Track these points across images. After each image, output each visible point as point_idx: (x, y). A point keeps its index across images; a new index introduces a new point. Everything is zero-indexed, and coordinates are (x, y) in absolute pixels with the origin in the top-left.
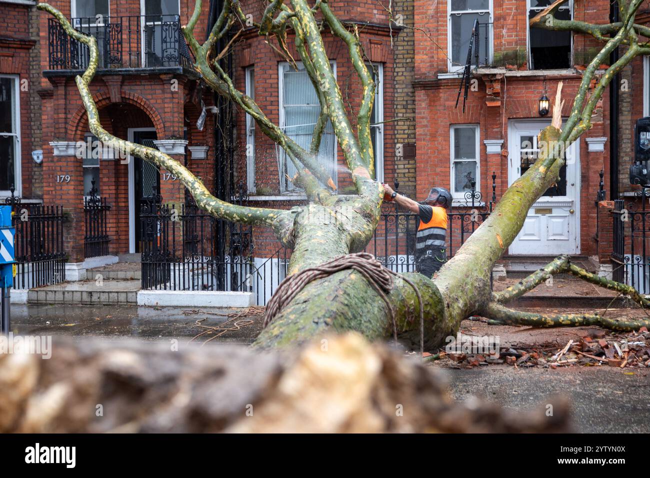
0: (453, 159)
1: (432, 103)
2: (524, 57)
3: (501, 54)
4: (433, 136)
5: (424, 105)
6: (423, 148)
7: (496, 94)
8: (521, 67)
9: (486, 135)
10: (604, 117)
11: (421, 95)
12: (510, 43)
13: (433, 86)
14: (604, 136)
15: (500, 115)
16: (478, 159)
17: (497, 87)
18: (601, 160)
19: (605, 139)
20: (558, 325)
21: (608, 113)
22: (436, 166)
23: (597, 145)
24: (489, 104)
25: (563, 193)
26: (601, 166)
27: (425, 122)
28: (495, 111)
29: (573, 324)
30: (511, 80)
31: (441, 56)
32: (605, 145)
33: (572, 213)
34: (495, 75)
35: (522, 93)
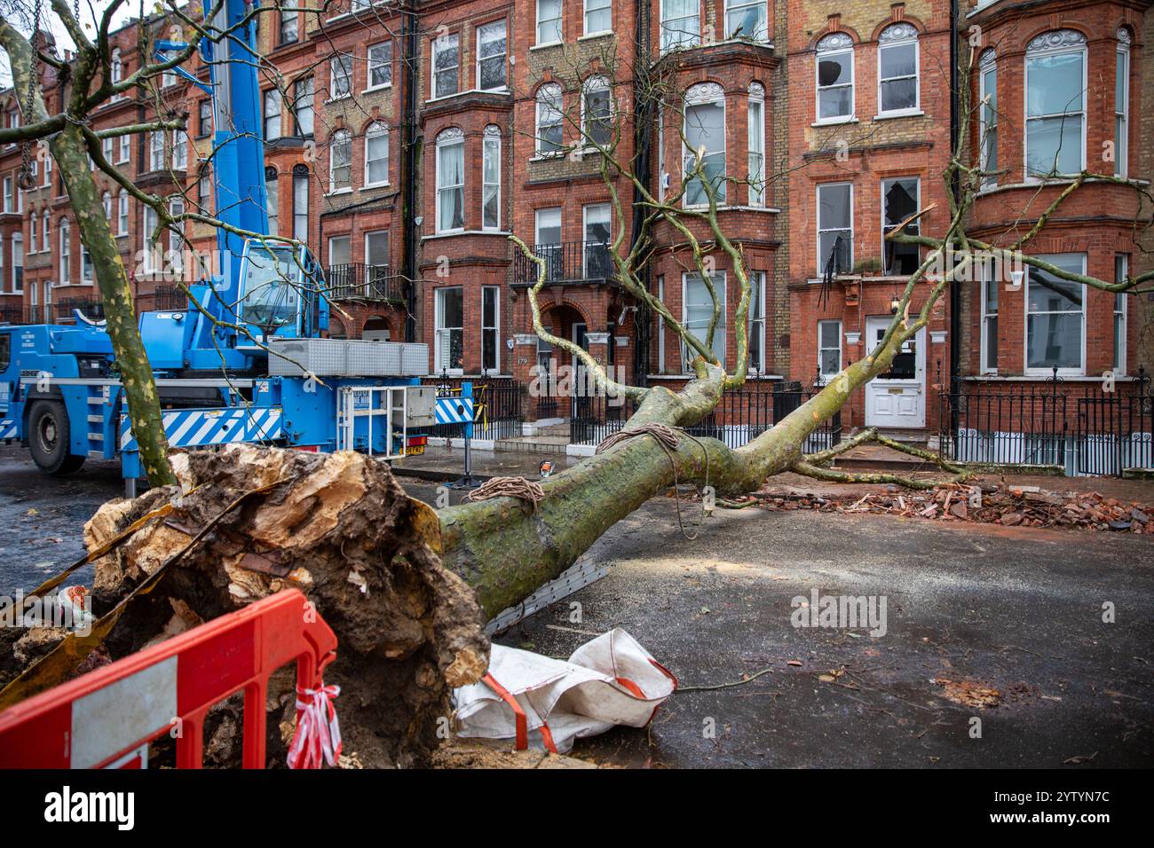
0: (820, 348)
1: (804, 302)
2: (878, 265)
3: (860, 263)
4: (804, 329)
5: (797, 304)
6: (796, 339)
7: (855, 296)
8: (876, 273)
9: (847, 329)
10: (946, 314)
11: (795, 296)
12: (867, 255)
13: (802, 289)
14: (945, 330)
15: (857, 312)
16: (840, 348)
17: (855, 290)
18: (943, 350)
19: (945, 333)
20: (858, 481)
21: (949, 311)
22: (805, 353)
23: (940, 338)
24: (848, 304)
25: (913, 376)
26: (944, 356)
27: (797, 318)
28: (853, 310)
29: (871, 482)
30: (866, 284)
31: (811, 265)
32: (946, 337)
33: (920, 393)
34: (852, 281)
35: (876, 294)
